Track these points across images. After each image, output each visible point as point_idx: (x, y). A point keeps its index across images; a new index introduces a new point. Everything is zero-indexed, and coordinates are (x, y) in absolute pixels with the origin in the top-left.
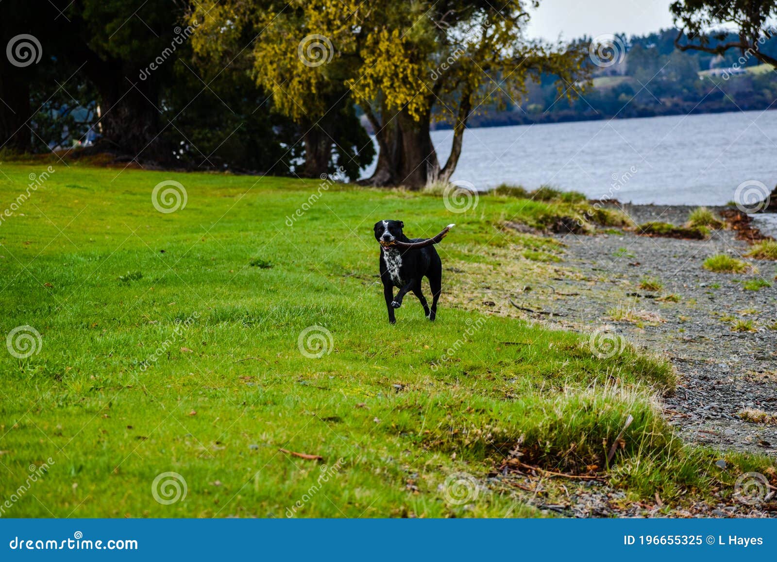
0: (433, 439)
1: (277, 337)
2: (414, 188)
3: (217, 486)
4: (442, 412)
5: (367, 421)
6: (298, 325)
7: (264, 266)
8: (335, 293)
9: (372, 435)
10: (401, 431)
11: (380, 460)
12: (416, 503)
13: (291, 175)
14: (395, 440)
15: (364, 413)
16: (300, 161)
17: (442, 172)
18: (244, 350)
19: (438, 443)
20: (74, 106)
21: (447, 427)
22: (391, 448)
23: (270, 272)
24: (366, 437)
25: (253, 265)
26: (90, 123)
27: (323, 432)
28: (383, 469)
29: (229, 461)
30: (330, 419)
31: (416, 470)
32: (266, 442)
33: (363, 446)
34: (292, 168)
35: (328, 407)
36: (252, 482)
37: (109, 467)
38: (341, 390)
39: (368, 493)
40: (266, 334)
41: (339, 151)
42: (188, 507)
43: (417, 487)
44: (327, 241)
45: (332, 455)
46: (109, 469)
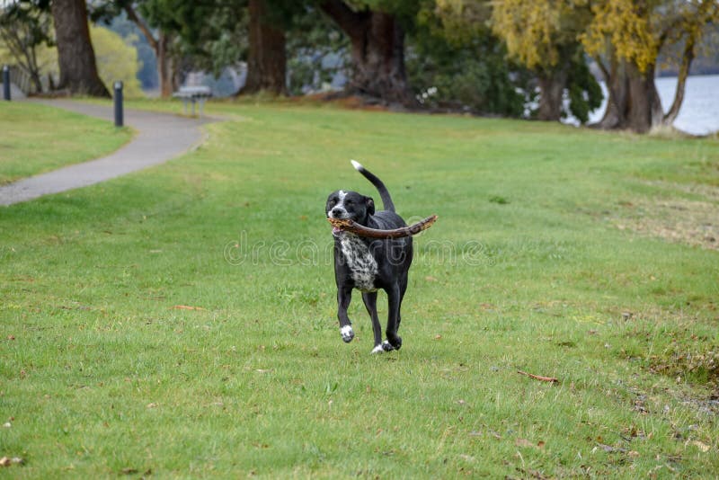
0: (659, 364)
1: (515, 268)
2: (640, 131)
3: (461, 404)
4: (668, 339)
5: (598, 347)
6: (534, 258)
7: (502, 202)
8: (568, 227)
9: (603, 359)
10: (629, 356)
11: (611, 382)
12: (644, 423)
13: (525, 119)
14: (624, 364)
15: (596, 339)
16: (534, 106)
17: (666, 117)
18: (485, 279)
19: (663, 367)
20: (327, 53)
21: (673, 353)
22: (621, 371)
23: (507, 208)
24: (597, 362)
25: (491, 201)
26: (342, 69)
27: (557, 355)
28: (614, 391)
29: (472, 381)
30: (565, 344)
31: (644, 392)
32: (505, 364)
33: (595, 369)
34: (527, 113)
35: (563, 333)
36: (493, 400)
37: (361, 386)
38: (574, 318)
39: (599, 413)
40: (504, 265)
41: (570, 96)
42: (434, 423)
43: (644, 408)
44: (560, 180)
45: (567, 377)
46: (361, 387)
